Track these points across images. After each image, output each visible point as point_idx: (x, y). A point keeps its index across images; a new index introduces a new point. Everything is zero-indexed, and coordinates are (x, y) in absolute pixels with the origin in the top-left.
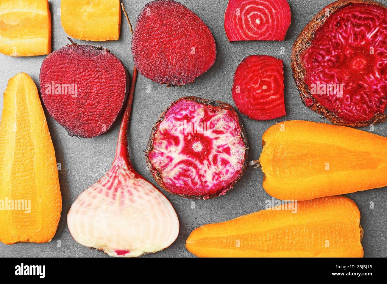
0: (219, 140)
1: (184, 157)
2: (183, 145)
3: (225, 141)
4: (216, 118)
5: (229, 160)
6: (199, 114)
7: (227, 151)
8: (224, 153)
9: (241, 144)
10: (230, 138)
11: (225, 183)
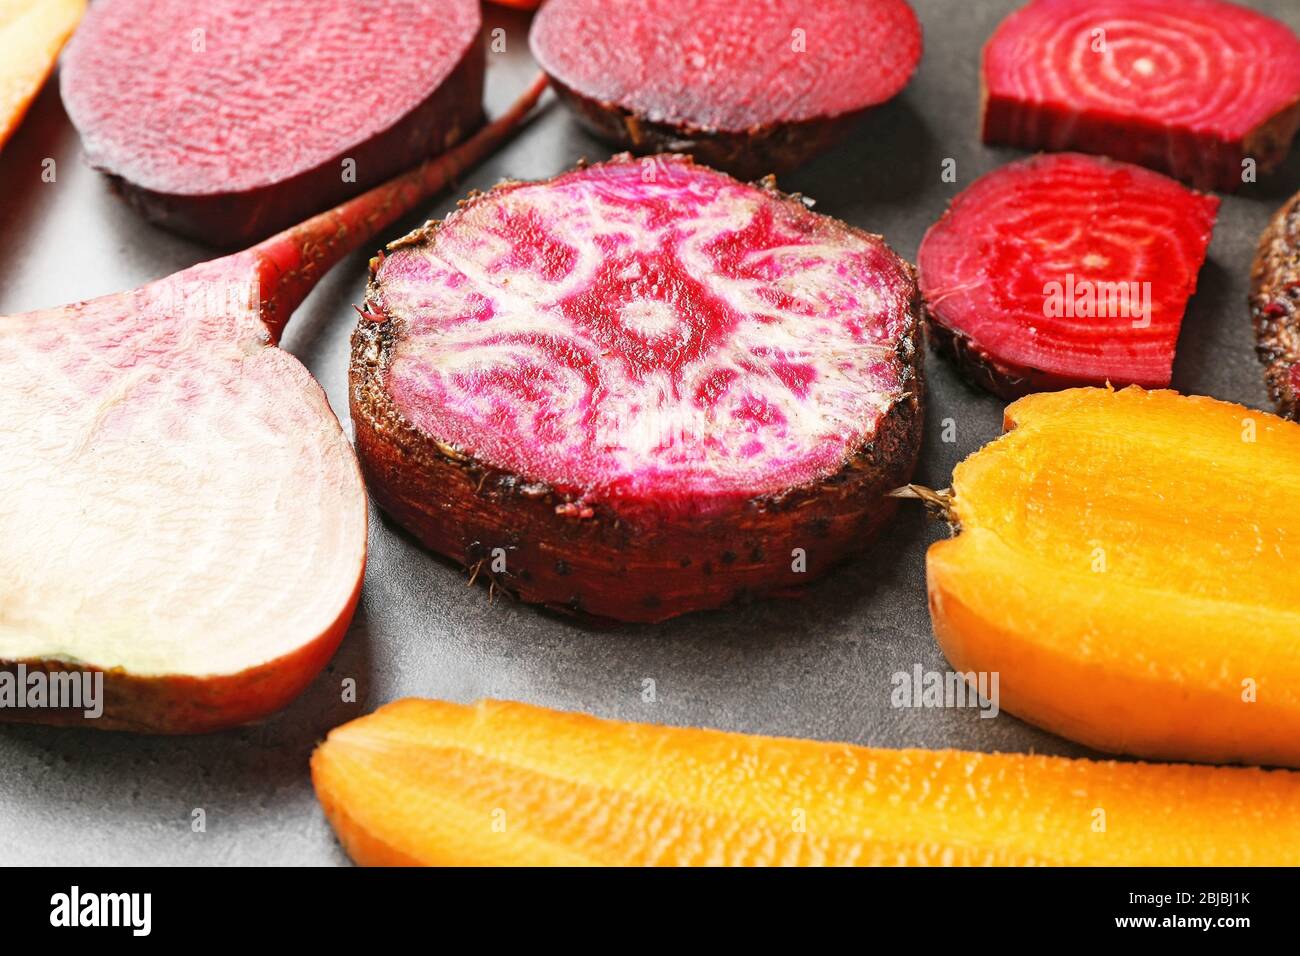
0: (775, 327)
1: (559, 327)
2: (580, 283)
3: (806, 342)
4: (803, 251)
5: (787, 413)
6: (727, 215)
7: (799, 377)
8: (777, 379)
9: (884, 375)
10: (834, 341)
11: (712, 484)
